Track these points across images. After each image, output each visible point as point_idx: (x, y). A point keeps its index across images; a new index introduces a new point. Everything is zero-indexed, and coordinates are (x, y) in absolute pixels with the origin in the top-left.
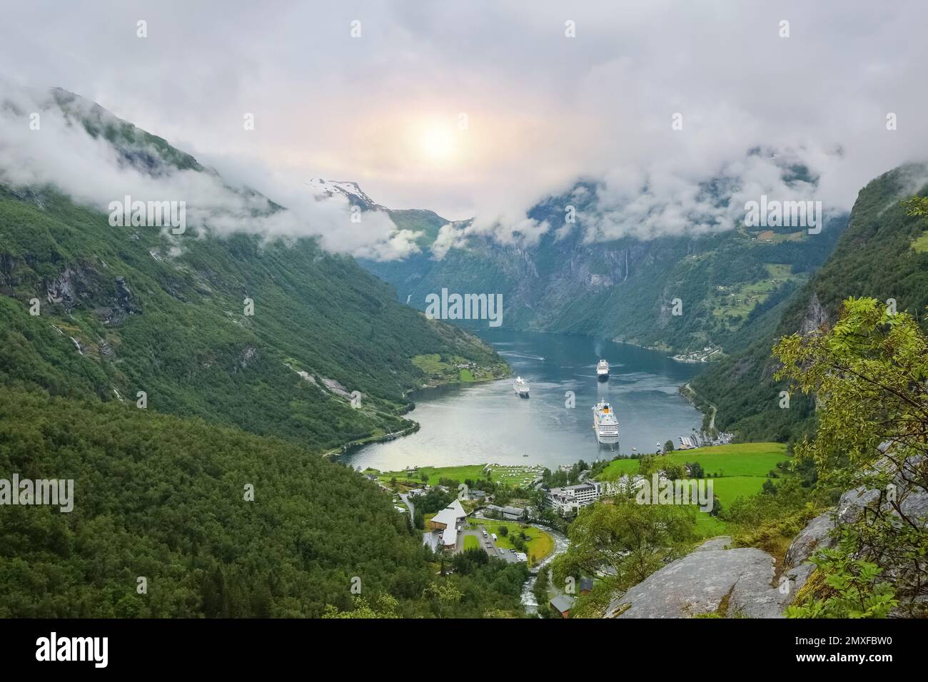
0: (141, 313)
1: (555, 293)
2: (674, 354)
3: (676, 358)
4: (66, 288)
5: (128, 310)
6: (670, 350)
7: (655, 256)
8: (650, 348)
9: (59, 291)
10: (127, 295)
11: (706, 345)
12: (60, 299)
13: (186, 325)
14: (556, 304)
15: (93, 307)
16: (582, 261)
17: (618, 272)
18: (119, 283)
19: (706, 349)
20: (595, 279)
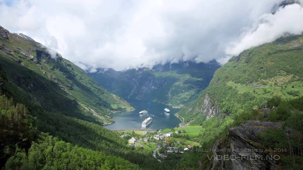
0: (48, 92)
1: (143, 90)
2: (172, 106)
3: (173, 107)
4: (32, 85)
5: (45, 91)
6: (171, 105)
7: (168, 82)
8: (166, 104)
9: (30, 86)
10: (45, 87)
11: (180, 104)
12: (31, 88)
13: (58, 95)
14: (143, 93)
15: (37, 90)
16: (150, 83)
17: (159, 86)
18: (44, 84)
19: (180, 105)
20: (153, 87)
